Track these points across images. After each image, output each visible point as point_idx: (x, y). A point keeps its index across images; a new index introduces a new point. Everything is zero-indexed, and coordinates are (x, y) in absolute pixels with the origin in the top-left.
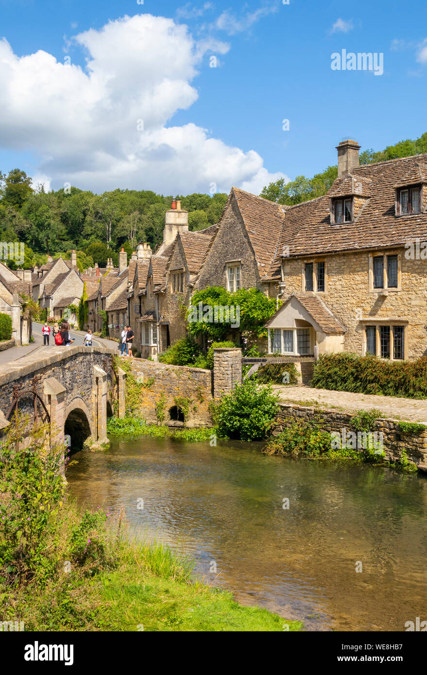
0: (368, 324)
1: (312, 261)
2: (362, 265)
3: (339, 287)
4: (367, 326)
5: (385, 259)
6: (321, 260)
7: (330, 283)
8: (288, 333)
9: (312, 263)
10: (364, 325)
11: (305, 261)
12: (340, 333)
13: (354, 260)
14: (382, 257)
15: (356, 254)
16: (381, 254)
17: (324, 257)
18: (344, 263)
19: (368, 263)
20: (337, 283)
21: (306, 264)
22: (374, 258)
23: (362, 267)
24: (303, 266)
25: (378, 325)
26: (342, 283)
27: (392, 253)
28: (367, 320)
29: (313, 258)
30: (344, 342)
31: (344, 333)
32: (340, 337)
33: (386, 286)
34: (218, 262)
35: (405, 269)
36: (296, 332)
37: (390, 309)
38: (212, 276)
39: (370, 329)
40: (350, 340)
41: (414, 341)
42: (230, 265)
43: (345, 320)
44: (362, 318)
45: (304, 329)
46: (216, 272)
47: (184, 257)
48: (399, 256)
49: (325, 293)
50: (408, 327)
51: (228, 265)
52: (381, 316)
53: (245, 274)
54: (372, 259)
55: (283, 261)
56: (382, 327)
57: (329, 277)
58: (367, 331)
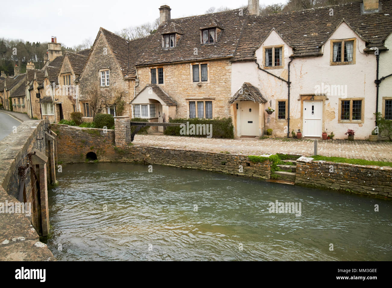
0: (190, 101)
1: (155, 68)
2: (186, 70)
3: (172, 82)
4: (189, 102)
5: (200, 66)
6: (161, 67)
7: (167, 79)
8: (145, 105)
9: (155, 69)
10: (188, 101)
11: (151, 68)
12: (174, 105)
13: (181, 67)
14: (198, 65)
15: (182, 64)
17: (163, 65)
18: (175, 68)
19: (190, 68)
20: (171, 79)
21: (151, 69)
22: (193, 65)
23: (186, 71)
24: (150, 70)
25: (196, 101)
26: (173, 79)
27: (204, 63)
28: (190, 98)
29: (156, 66)
30: (177, 110)
31: (176, 106)
32: (175, 108)
33: (200, 81)
34: (94, 68)
35: (212, 71)
36: (149, 106)
37: (203, 93)
38: (90, 76)
39: (191, 103)
40: (180, 109)
41: (218, 109)
42: (102, 70)
43: (176, 99)
44: (187, 98)
45: (154, 104)
46: (92, 74)
47: (70, 66)
48: (208, 64)
49: (164, 85)
50: (214, 102)
51: (100, 70)
52: (198, 96)
53: (113, 75)
54: (191, 67)
55: (137, 68)
56: (198, 102)
57: (166, 76)
58: (189, 104)
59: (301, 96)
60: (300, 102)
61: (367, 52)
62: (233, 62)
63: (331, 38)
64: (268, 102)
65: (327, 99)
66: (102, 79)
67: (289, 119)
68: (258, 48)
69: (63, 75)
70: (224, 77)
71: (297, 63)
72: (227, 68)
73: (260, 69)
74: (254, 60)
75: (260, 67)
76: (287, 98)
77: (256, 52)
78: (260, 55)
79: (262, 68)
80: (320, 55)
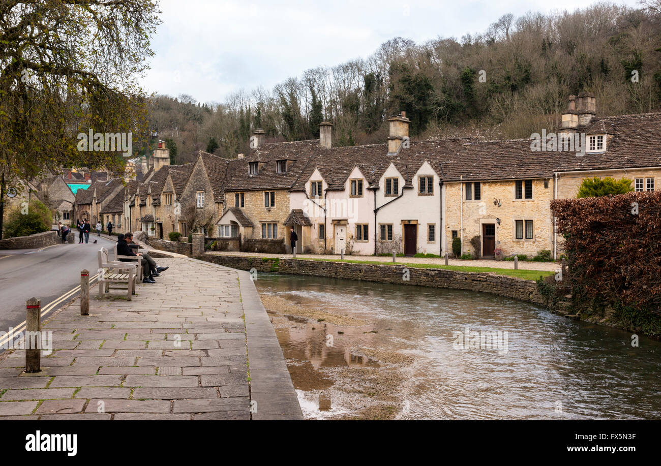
0: (263, 223)
1: (239, 193)
3: (251, 206)
5: (270, 194)
6: (243, 193)
7: (247, 203)
8: (227, 226)
10: (261, 223)
11: (235, 193)
12: (250, 227)
13: (257, 193)
15: (257, 191)
16: (268, 191)
17: (244, 191)
18: (253, 194)
19: (263, 195)
20: (250, 204)
23: (261, 197)
24: (235, 195)
25: (266, 223)
26: (252, 204)
27: (272, 191)
28: (262, 220)
29: (239, 191)
30: (253, 231)
31: (253, 227)
32: (251, 229)
33: (270, 206)
34: (192, 189)
35: (277, 198)
36: (230, 227)
37: (272, 217)
38: (189, 197)
39: (263, 225)
40: (256, 230)
41: (281, 230)
42: (199, 192)
43: (253, 221)
44: (260, 220)
45: (235, 225)
46: (191, 195)
47: (172, 185)
48: (275, 193)
49: (244, 208)
50: (278, 224)
51: (197, 192)
52: (268, 219)
53: (207, 197)
54: (264, 193)
55: (225, 192)
56: (268, 224)
57: (246, 201)
58: (262, 226)
59: (333, 220)
60: (332, 225)
61: (369, 189)
62: (291, 192)
63: (349, 177)
64: (313, 225)
65: (348, 224)
66: (198, 200)
67: (326, 239)
68: (306, 182)
69: (166, 193)
70: (286, 204)
71: (330, 194)
72: (288, 196)
73: (308, 198)
74: (304, 191)
75: (308, 197)
76: (324, 222)
77: (306, 185)
78: (308, 186)
79: (309, 197)
80: (343, 190)
